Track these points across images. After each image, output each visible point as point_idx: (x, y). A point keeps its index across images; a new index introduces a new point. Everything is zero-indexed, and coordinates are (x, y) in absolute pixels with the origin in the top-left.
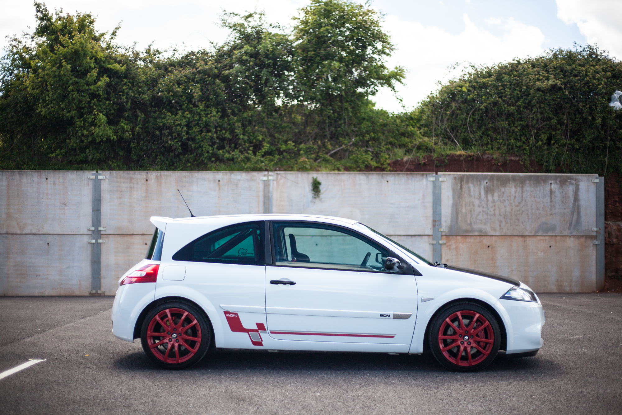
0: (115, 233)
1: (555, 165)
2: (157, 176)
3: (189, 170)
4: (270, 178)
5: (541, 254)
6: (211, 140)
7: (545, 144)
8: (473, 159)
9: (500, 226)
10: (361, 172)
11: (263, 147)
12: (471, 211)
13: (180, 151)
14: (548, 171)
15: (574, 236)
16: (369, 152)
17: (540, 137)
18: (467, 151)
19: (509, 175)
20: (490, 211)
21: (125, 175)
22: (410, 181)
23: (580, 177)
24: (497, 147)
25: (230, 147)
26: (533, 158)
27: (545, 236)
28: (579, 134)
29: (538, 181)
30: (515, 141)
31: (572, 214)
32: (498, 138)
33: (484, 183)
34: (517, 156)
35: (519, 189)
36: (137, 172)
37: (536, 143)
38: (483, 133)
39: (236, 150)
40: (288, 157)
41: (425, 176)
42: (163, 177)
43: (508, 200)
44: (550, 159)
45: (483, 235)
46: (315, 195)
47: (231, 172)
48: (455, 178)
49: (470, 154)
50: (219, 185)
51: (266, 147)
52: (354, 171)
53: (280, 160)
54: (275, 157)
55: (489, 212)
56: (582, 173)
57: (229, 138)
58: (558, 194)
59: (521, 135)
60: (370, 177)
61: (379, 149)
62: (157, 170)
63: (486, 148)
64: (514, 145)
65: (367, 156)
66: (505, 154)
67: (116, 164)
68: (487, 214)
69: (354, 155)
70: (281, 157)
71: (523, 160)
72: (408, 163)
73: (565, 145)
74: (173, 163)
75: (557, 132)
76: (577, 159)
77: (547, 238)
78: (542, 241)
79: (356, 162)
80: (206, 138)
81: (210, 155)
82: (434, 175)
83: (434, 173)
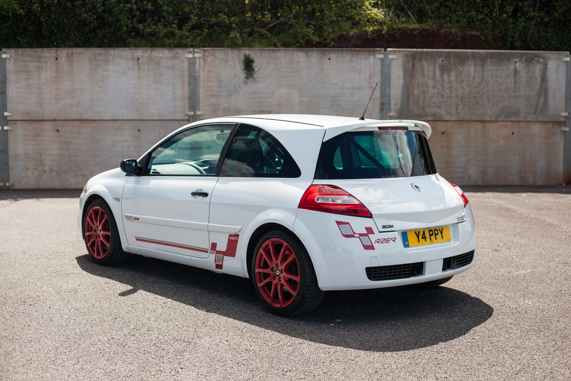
0: (23, 119)
1: (521, 41)
2: (68, 54)
3: (107, 47)
4: (197, 55)
5: (502, 142)
6: (130, 12)
7: (510, 17)
8: (428, 33)
9: (457, 110)
10: (300, 49)
11: (190, 19)
12: (424, 93)
13: (95, 26)
14: (513, 48)
15: (540, 122)
16: (311, 26)
17: (505, 9)
18: (421, 25)
19: (468, 52)
20: (446, 93)
21: (32, 53)
22: (355, 59)
23: (549, 55)
24: (456, 19)
25: (152, 20)
26: (496, 33)
27: (507, 121)
28: (549, 5)
29: (500, 59)
30: (476, 13)
31: (539, 96)
32: (457, 9)
33: (440, 61)
34: (478, 30)
35: (479, 68)
36: (46, 50)
37: (500, 16)
38: (441, 4)
39: (159, 24)
40: (220, 31)
41: (372, 53)
42: (75, 55)
43: (466, 80)
44: (516, 34)
45: (437, 120)
46: (248, 74)
47: (152, 48)
48: (406, 55)
49: (425, 28)
50: (138, 64)
51: (193, 21)
52: (292, 47)
53: (210, 35)
54: (203, 31)
55: (444, 93)
56: (551, 50)
57: (151, 10)
58: (523, 74)
59: (483, 7)
60: (310, 54)
61: (322, 22)
62: (70, 46)
63: (443, 21)
64: (476, 18)
65: (308, 30)
66: (465, 27)
67: (25, 41)
68: (442, 96)
69: (294, 29)
70: (211, 31)
71: (485, 35)
72: (355, 37)
73: (533, 18)
74: (89, 39)
75: (525, 2)
76: (547, 34)
77: (510, 123)
78: (504, 127)
79: (296, 36)
80: (124, 10)
81: (130, 29)
82: (383, 51)
83: (383, 49)
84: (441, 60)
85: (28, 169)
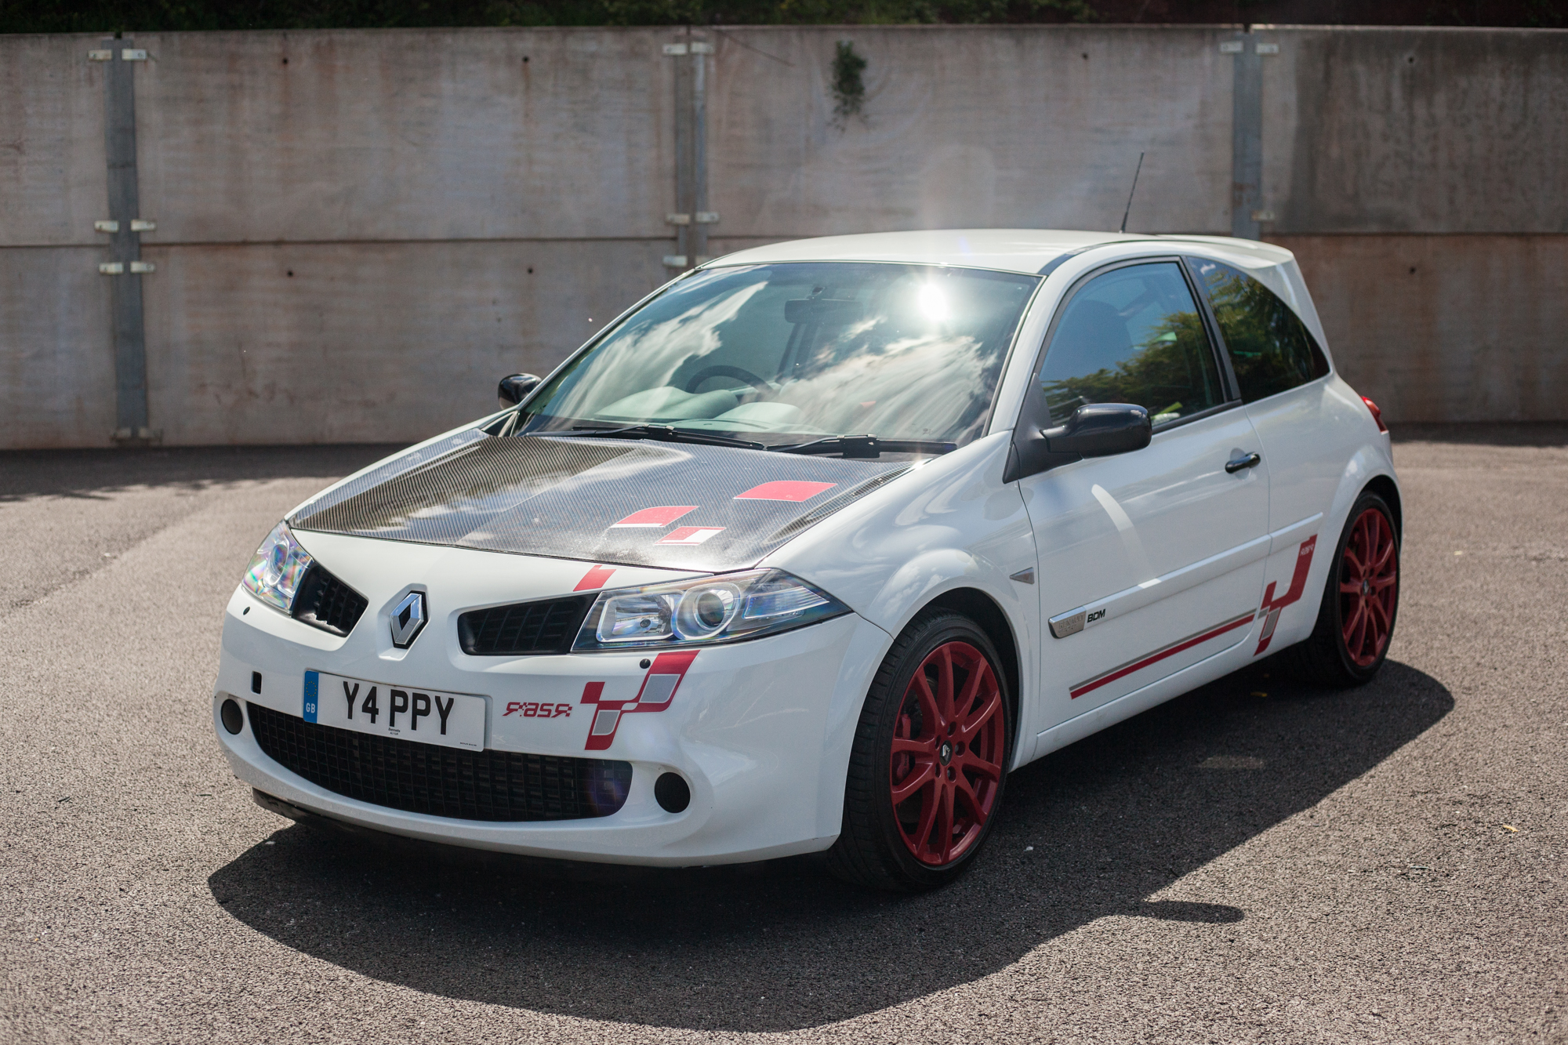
0: (187, 241)
2: (317, 47)
3: (428, 25)
4: (698, 47)
9: (1452, 202)
10: (996, 26)
12: (1357, 155)
19: (1484, 34)
20: (1420, 155)
21: (212, 45)
22: (1159, 55)
33: (1402, 61)
35: (1515, 81)
36: (252, 36)
41: (1208, 38)
42: (339, 50)
43: (1478, 116)
45: (1395, 231)
46: (845, 103)
47: (566, 28)
48: (1308, 45)
50: (526, 76)
52: (972, 21)
55: (1415, 154)
60: (1028, 41)
62: (319, 25)
67: (183, 10)
68: (1411, 164)
82: (1240, 33)
83: (1239, 26)
84: (1406, 57)
85: (203, 386)
